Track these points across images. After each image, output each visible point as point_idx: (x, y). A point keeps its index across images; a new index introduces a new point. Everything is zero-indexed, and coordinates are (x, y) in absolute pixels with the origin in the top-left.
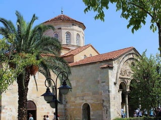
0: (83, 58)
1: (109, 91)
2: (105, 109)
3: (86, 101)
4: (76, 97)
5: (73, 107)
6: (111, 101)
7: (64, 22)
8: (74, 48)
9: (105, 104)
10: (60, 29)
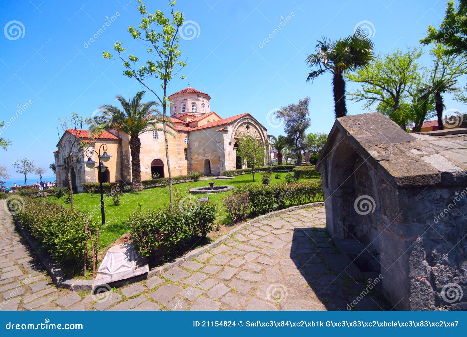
0: (206, 123)
1: (224, 149)
2: (221, 162)
3: (207, 157)
4: (199, 155)
5: (197, 162)
6: (226, 157)
7: (190, 94)
8: (200, 115)
9: (221, 159)
10: (186, 99)
